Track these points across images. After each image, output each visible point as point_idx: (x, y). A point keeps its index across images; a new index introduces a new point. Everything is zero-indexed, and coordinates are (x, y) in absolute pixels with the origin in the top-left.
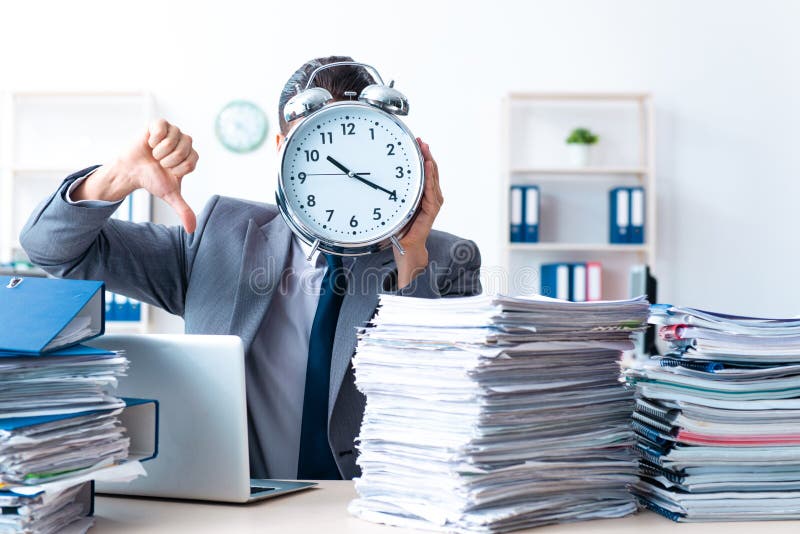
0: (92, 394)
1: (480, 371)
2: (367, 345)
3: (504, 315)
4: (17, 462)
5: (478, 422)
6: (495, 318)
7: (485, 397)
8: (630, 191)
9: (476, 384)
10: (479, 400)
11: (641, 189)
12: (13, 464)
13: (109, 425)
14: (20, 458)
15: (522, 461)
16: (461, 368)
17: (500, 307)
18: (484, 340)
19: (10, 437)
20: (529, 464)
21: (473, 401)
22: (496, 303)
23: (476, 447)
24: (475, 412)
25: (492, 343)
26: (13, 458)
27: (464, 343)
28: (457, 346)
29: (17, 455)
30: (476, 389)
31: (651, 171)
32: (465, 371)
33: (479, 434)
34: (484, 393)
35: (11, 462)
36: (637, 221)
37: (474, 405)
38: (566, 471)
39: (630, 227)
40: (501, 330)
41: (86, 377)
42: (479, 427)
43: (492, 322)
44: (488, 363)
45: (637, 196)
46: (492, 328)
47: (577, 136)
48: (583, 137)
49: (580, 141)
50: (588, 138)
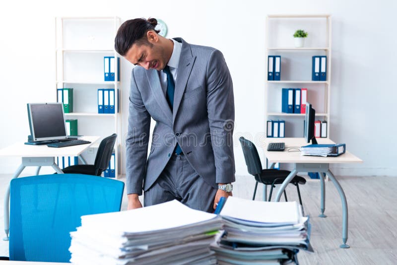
3: (128, 243)
6: (123, 244)
8: (320, 57)
11: (326, 57)
17: (126, 238)
22: (124, 236)
31: (330, 49)
36: (323, 70)
39: (320, 73)
40: (128, 251)
43: (122, 247)
45: (323, 60)
46: (123, 250)
47: (298, 34)
48: (300, 34)
49: (299, 36)
50: (302, 35)
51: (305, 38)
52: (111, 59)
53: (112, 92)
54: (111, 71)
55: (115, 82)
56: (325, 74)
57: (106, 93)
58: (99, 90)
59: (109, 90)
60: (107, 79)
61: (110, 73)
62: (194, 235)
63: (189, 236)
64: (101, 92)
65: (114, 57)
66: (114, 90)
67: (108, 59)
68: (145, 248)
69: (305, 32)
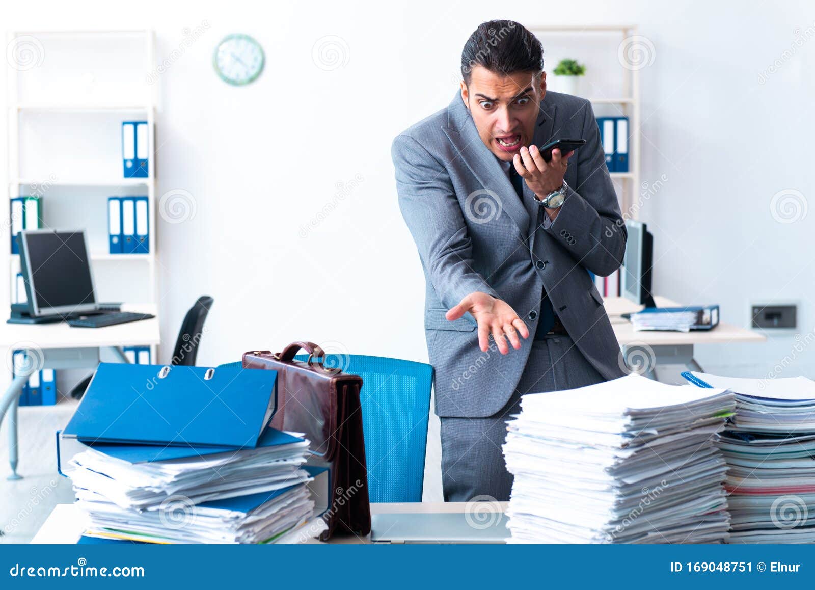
0: (290, 472)
1: (615, 468)
2: (516, 437)
3: (633, 424)
4: (251, 534)
5: (614, 507)
6: (626, 426)
7: (617, 487)
8: (615, 120)
9: (612, 478)
10: (614, 490)
11: (625, 118)
12: (248, 536)
13: (302, 494)
14: (253, 531)
15: (645, 534)
16: (599, 464)
17: (629, 417)
18: (619, 445)
19: (246, 517)
20: (651, 535)
21: (609, 491)
22: (626, 414)
23: (613, 526)
24: (612, 499)
25: (625, 446)
26: (248, 532)
27: (602, 446)
28: (595, 447)
29: (250, 529)
30: (612, 482)
31: (636, 101)
32: (603, 467)
33: (615, 516)
34: (619, 485)
35: (246, 535)
36: (622, 149)
37: (610, 494)
38: (676, 536)
39: (615, 155)
40: (632, 436)
41: (285, 460)
42: (615, 511)
43: (625, 430)
44: (621, 461)
45: (622, 125)
46: (625, 435)
47: (564, 67)
48: (570, 69)
49: (568, 72)
50: (574, 68)
51: (580, 78)
52: (140, 127)
53: (141, 204)
54: (141, 156)
55: (149, 181)
56: (626, 157)
57: (128, 205)
58: (110, 199)
59: (135, 199)
60: (128, 173)
61: (136, 161)
62: (704, 417)
63: (698, 418)
64: (115, 204)
65: (145, 123)
66: (146, 199)
67: (131, 128)
68: (654, 432)
69: (581, 62)
